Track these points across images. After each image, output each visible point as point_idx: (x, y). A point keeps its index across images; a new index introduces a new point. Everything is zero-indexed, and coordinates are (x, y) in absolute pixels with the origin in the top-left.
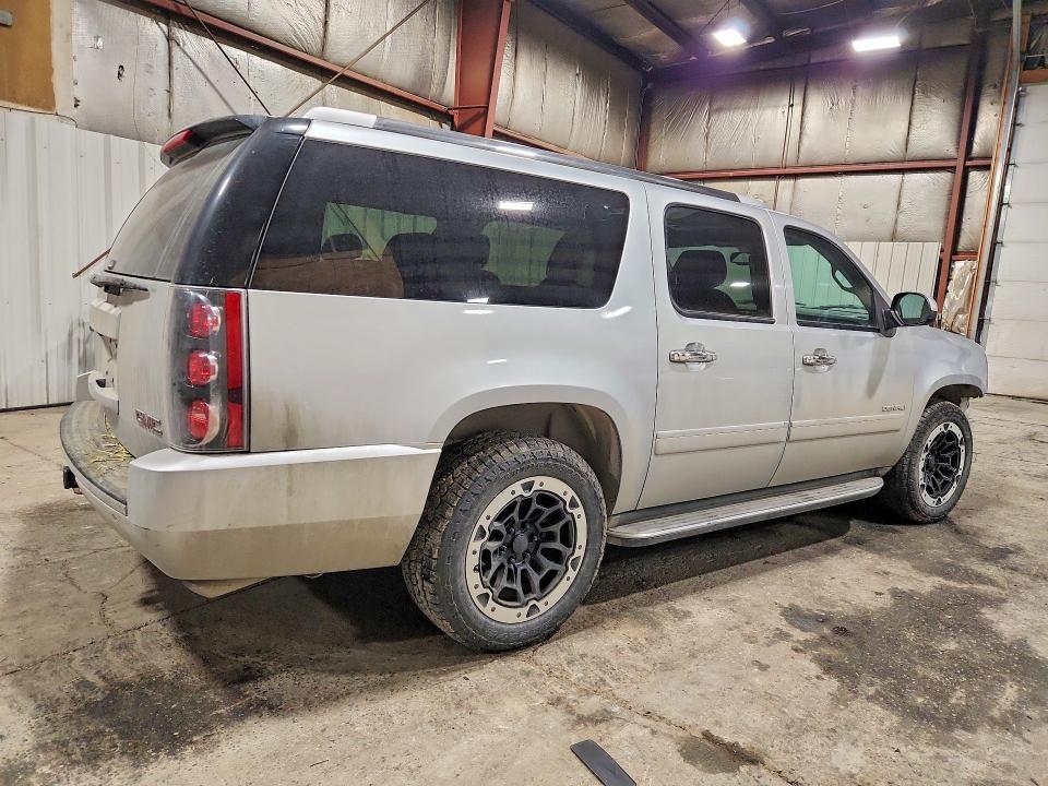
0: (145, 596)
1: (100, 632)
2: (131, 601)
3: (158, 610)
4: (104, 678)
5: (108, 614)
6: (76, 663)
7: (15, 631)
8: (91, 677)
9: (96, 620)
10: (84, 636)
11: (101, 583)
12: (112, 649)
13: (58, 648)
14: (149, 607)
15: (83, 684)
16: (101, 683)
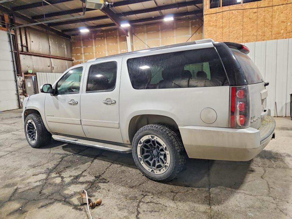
0: (252, 173)
1: (267, 169)
2: (256, 173)
3: (251, 168)
4: (271, 161)
5: (264, 172)
6: (275, 165)
7: (288, 177)
8: (273, 162)
9: (267, 171)
10: (271, 169)
11: (261, 181)
12: (266, 164)
13: (278, 169)
14: (253, 170)
15: (275, 161)
16: (272, 160)
